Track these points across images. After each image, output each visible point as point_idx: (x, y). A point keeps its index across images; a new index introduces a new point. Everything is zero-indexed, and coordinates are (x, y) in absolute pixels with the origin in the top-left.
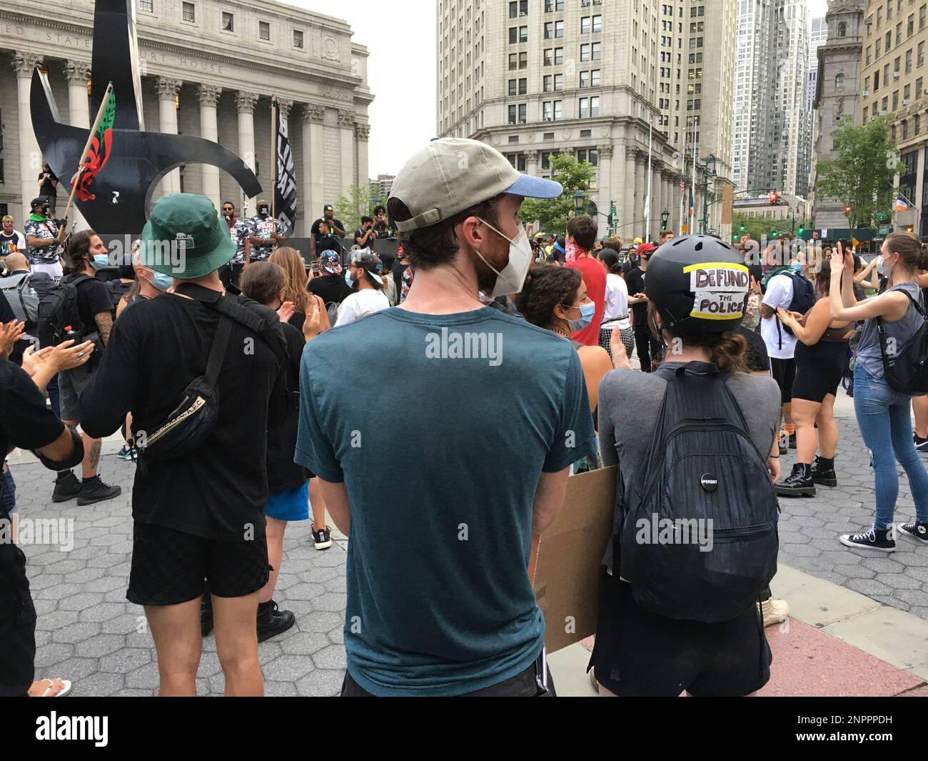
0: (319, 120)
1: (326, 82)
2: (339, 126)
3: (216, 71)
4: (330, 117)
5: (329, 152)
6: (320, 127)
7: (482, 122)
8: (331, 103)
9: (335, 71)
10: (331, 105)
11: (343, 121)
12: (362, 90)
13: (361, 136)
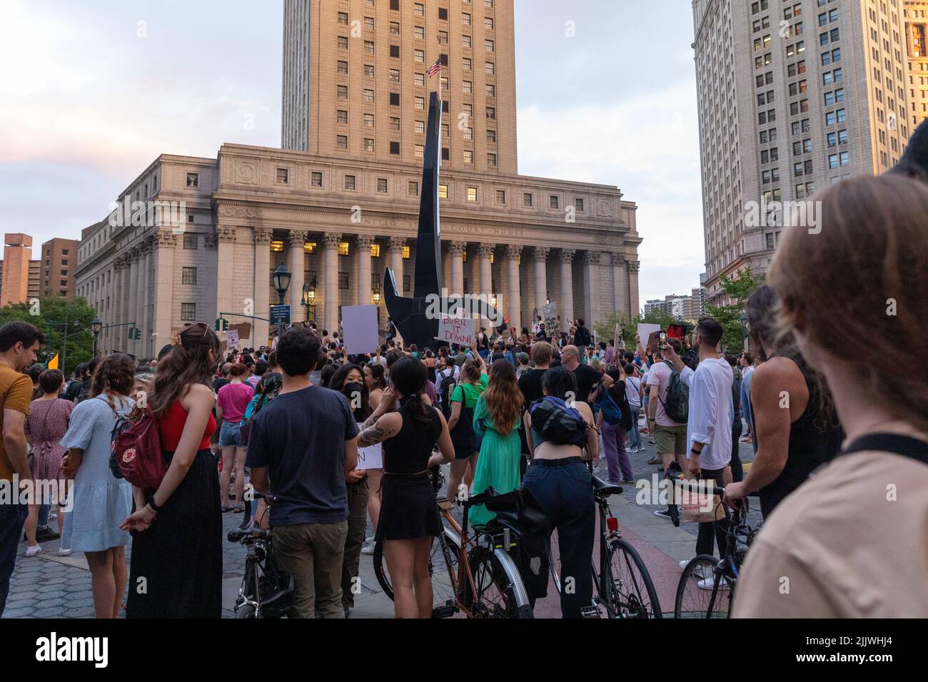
0: (596, 262)
1: (601, 233)
2: (612, 265)
3: (519, 235)
4: (605, 259)
5: (604, 285)
6: (597, 267)
7: (743, 249)
8: (605, 248)
9: (608, 224)
10: (605, 250)
11: (615, 260)
12: (630, 235)
13: (632, 271)
